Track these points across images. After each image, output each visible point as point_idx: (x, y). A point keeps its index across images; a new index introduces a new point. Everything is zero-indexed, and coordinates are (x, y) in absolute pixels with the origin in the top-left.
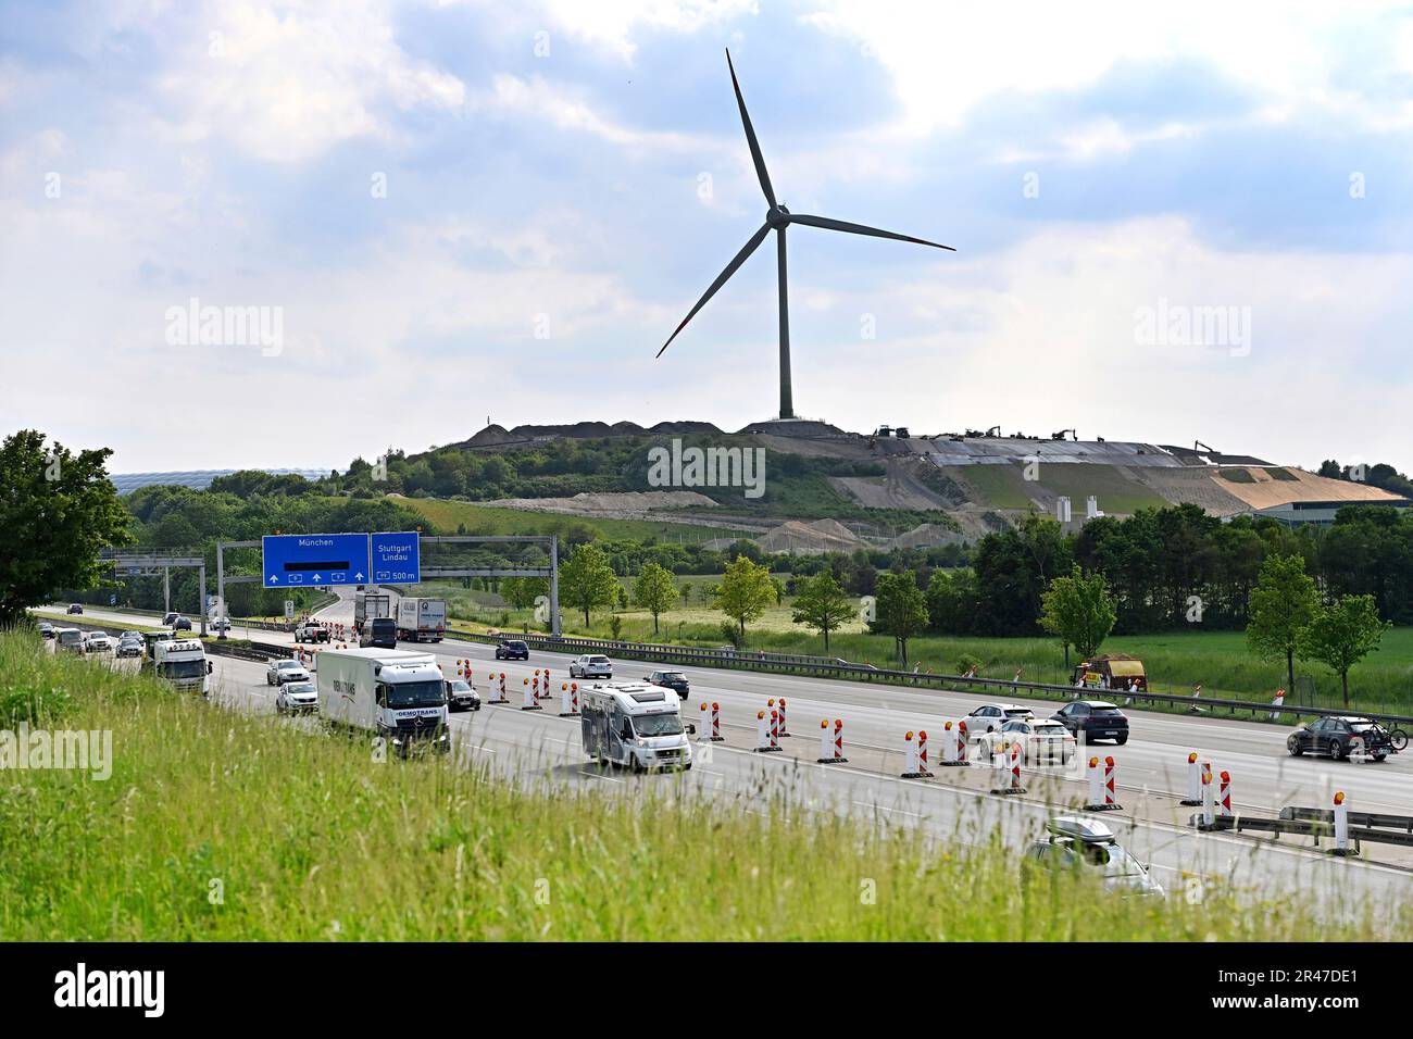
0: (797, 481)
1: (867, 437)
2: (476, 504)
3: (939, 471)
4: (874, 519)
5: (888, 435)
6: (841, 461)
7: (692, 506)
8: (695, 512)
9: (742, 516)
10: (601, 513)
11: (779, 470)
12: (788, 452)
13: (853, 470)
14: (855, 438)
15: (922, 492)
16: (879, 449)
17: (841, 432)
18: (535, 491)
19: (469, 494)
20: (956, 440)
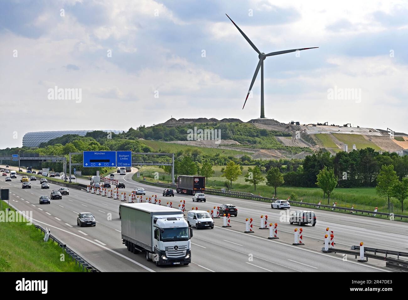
0: (265, 137)
1: (287, 125)
2: (166, 142)
3: (308, 135)
4: (288, 150)
5: (293, 124)
6: (278, 132)
7: (232, 144)
8: (233, 146)
9: (247, 148)
10: (204, 146)
11: (260, 134)
12: (262, 129)
13: (282, 134)
14: (283, 124)
15: (303, 142)
16: (290, 128)
17: (279, 123)
18: (184, 139)
19: (164, 139)
20: (314, 126)
